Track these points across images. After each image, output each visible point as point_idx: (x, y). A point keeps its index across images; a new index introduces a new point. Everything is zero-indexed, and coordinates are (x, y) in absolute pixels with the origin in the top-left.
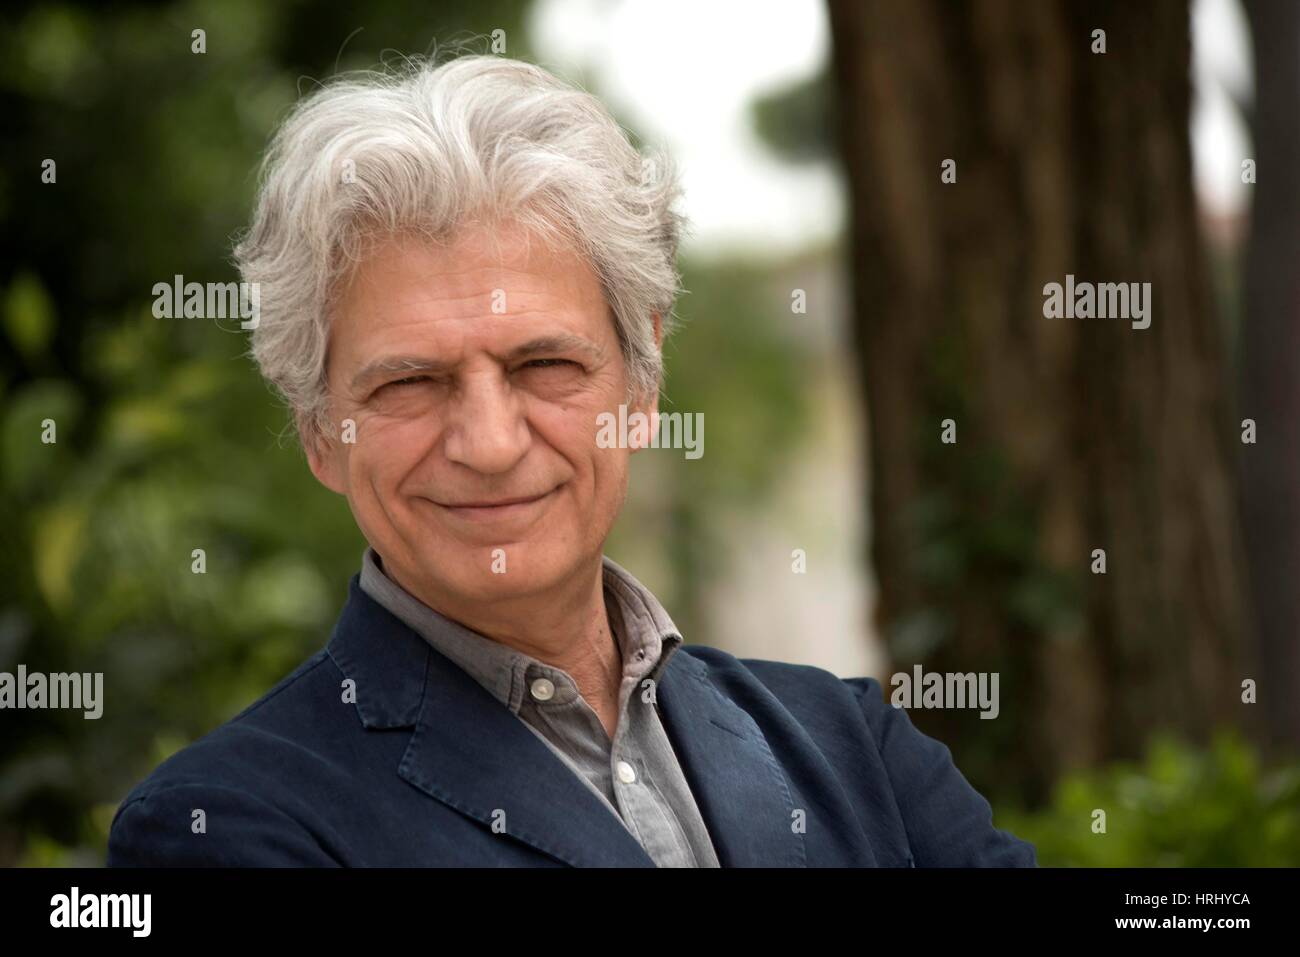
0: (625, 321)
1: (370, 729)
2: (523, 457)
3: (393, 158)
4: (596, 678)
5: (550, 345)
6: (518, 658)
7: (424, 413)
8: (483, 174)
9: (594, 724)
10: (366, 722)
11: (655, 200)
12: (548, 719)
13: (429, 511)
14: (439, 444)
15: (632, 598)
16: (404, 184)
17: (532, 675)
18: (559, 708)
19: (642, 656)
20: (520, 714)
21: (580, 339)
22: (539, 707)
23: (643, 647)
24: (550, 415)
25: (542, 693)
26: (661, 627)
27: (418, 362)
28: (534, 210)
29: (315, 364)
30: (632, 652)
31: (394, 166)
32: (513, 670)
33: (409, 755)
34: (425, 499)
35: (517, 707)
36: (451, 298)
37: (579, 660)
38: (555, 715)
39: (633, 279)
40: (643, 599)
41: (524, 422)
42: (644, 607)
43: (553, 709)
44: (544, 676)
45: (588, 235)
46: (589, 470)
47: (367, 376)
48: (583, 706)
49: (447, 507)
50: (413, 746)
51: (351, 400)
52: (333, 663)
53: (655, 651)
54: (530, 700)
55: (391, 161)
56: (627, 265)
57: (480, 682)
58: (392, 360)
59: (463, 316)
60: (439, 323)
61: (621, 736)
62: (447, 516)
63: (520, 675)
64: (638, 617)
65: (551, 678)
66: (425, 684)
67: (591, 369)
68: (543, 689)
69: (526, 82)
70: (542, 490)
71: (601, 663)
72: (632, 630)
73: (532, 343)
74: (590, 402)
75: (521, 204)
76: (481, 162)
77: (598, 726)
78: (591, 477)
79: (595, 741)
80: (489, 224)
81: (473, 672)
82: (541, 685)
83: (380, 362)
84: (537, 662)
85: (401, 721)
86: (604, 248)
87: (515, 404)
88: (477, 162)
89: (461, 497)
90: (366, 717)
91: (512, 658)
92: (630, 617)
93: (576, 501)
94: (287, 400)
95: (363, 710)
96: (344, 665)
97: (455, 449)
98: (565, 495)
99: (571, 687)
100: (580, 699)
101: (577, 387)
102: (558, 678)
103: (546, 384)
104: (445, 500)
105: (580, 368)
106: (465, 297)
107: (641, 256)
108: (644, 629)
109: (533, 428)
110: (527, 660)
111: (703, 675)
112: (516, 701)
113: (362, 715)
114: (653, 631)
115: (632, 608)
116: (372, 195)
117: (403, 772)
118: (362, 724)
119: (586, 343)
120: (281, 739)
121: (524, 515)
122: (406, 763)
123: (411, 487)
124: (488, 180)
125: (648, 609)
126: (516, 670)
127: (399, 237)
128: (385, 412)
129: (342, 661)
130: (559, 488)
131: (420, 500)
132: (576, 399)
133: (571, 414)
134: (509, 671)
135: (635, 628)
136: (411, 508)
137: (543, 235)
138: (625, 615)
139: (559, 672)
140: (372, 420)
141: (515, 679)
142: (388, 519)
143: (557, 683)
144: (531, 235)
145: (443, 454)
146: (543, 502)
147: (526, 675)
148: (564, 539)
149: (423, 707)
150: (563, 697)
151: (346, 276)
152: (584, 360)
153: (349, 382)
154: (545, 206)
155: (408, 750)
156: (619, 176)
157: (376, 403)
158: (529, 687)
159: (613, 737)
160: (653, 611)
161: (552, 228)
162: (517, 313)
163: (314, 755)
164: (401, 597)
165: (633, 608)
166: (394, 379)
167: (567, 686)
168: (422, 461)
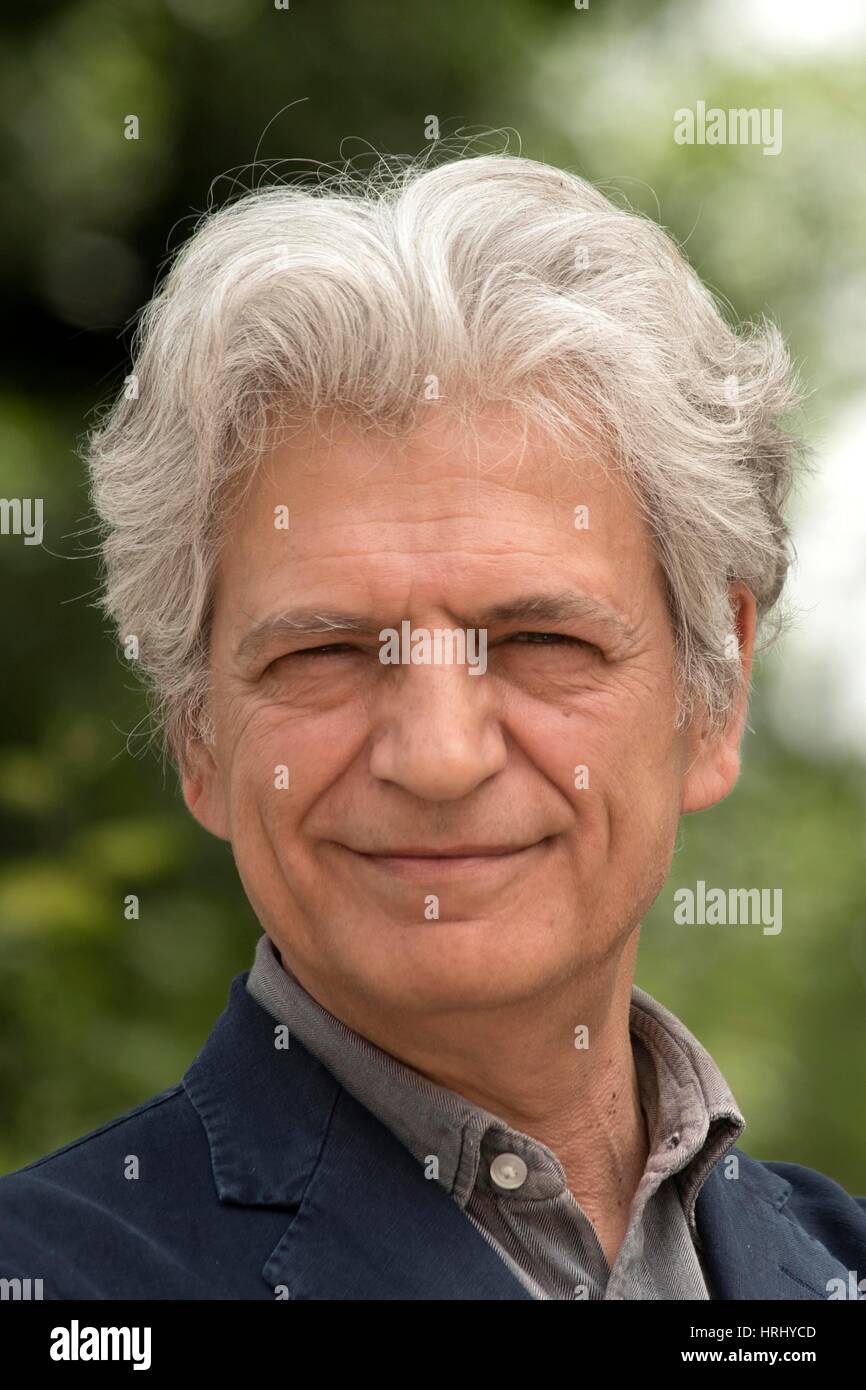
0: (681, 589)
1: (229, 1203)
2: (490, 779)
3: (324, 292)
4: (600, 1171)
5: (545, 608)
6: (473, 1113)
7: (343, 702)
8: (460, 322)
9: (587, 1242)
10: (223, 1191)
11: (748, 401)
12: (513, 1222)
13: (343, 864)
14: (364, 749)
15: (675, 1056)
16: (336, 331)
17: (493, 1145)
18: (533, 1206)
19: (676, 1142)
20: (469, 1208)
21: (597, 603)
22: (501, 1202)
23: (681, 1128)
24: (542, 722)
25: (507, 1177)
26: (712, 1101)
27: (338, 619)
28: (543, 393)
29: (187, 619)
30: (663, 1138)
31: (324, 302)
32: (463, 1131)
33: (284, 1248)
34: (342, 846)
35: (464, 1196)
36: (400, 520)
37: (573, 1134)
38: (525, 1217)
39: (697, 520)
40: (692, 1057)
41: (497, 728)
42: (690, 1069)
43: (522, 1207)
44: (512, 1150)
45: (627, 443)
46: (598, 816)
47: (260, 637)
48: (570, 1207)
49: (369, 856)
50: (291, 1235)
51: (236, 676)
52: (188, 1100)
53: (697, 1136)
54: (486, 1188)
55: (319, 294)
56: (687, 497)
57: (412, 1151)
58: (298, 614)
59: (414, 550)
60: (374, 558)
61: (626, 1263)
62: (369, 870)
63: (474, 1142)
64: (681, 1085)
65: (523, 1154)
66: (324, 1143)
67: (615, 655)
68: (510, 1170)
69: (555, 197)
70: (520, 838)
71: (609, 1148)
72: (667, 1104)
73: (519, 602)
74: (608, 709)
75: (521, 380)
76: (459, 306)
77: (591, 1244)
78: (602, 830)
79: (585, 1268)
80: (465, 406)
81: (404, 1134)
82: (506, 1164)
83: (281, 616)
84: (503, 1124)
85: (279, 1196)
86: (652, 464)
87: (484, 696)
88: (455, 307)
89: (391, 840)
90: (224, 1184)
91: (465, 1113)
92: (668, 1085)
93: (575, 865)
94: (149, 679)
95: (220, 1173)
96: (202, 1105)
97: (384, 759)
98: (558, 855)
99: (555, 1175)
100: (567, 1195)
101: (589, 682)
102: (534, 1155)
103: (536, 671)
104: (367, 844)
105: (597, 653)
106: (421, 522)
107: (714, 485)
108: (685, 1103)
109: (512, 739)
110: (487, 1119)
111: (781, 1199)
112: (465, 1186)
113: (219, 1183)
114: (699, 1106)
115: (674, 1072)
116: (285, 347)
117: (270, 1271)
118: (217, 1193)
119: (607, 612)
120: (85, 1200)
121: (490, 874)
122: (276, 1260)
123: (319, 823)
124: (470, 333)
125: (698, 1073)
126: (467, 1132)
127: (325, 416)
128: (283, 699)
129: (201, 1098)
130: (548, 841)
131: (333, 846)
132: (586, 701)
133: (574, 723)
134: (457, 1132)
135: (673, 1101)
136: (318, 860)
137: (551, 432)
138: (662, 1081)
139: (537, 1146)
140: (264, 712)
141: (465, 1149)
142: (280, 869)
143: (533, 1164)
144: (532, 429)
145: (368, 771)
146: (519, 860)
147: (482, 1142)
148: (551, 923)
149: (316, 1177)
150: (539, 1188)
151: (242, 476)
152: (604, 641)
153: (234, 647)
154: (558, 386)
155: (283, 1240)
156: (686, 352)
157: (271, 683)
158: (486, 1165)
159: (614, 1260)
160: (704, 1076)
161: (566, 421)
162: (498, 552)
163: (133, 1229)
164: (303, 1004)
165: (674, 1069)
166: (303, 646)
167: (546, 1170)
168: (338, 779)
